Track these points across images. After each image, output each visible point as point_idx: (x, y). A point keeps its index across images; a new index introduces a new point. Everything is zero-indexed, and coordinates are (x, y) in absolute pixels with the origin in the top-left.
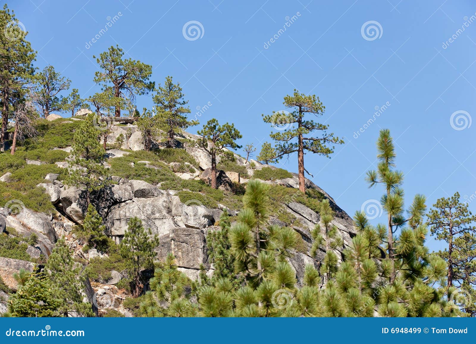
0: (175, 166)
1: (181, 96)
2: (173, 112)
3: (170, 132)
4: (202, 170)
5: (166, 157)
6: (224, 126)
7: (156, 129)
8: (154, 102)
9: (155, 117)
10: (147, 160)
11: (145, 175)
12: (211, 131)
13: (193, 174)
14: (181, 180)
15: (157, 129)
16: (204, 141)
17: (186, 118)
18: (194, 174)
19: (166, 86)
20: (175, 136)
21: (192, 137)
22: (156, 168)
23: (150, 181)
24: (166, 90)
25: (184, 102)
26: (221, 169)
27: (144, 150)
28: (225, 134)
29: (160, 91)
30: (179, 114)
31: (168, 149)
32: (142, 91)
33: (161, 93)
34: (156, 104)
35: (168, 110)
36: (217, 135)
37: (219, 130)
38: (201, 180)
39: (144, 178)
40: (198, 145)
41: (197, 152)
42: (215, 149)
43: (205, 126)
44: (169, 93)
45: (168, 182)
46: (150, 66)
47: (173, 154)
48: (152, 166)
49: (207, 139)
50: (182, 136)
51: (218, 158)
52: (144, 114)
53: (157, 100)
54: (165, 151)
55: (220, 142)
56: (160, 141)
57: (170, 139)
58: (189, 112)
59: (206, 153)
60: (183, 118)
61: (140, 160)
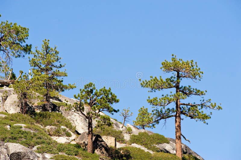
0: (50, 130)
1: (58, 59)
2: (50, 75)
3: (47, 95)
4: (78, 134)
5: (41, 121)
6: (101, 90)
7: (32, 92)
8: (30, 65)
9: (32, 80)
10: (22, 123)
11: (21, 138)
12: (88, 95)
13: (69, 138)
14: (56, 143)
15: (34, 92)
16: (81, 105)
17: (62, 81)
18: (70, 138)
19: (43, 49)
20: (51, 100)
21: (68, 100)
22: (32, 131)
23: (26, 144)
24: (43, 53)
25: (61, 65)
26: (97, 134)
27: (19, 113)
28: (101, 98)
29: (36, 54)
30: (55, 77)
31: (44, 112)
32: (18, 53)
33: (38, 56)
34: (33, 67)
35: (44, 74)
36: (94, 99)
37: (96, 94)
38: (77, 144)
39: (20, 141)
40: (75, 109)
41: (73, 116)
42: (91, 113)
43: (82, 90)
44: (46, 57)
45: (44, 145)
46: (27, 28)
47: (50, 118)
48: (28, 129)
49: (84, 103)
50: (57, 99)
51: (94, 123)
52: (21, 77)
53: (34, 63)
54: (40, 115)
55: (97, 106)
56: (36, 104)
57: (46, 103)
58: (66, 76)
59: (82, 118)
60: (59, 81)
61: (16, 123)
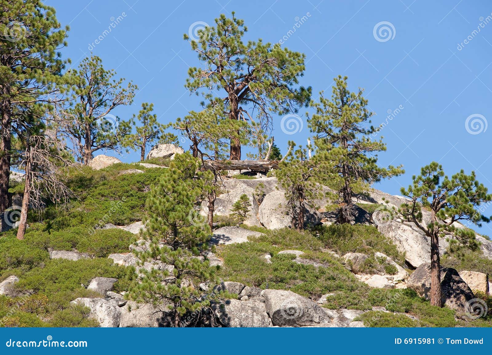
0: (354, 261)
1: (365, 115)
2: (350, 149)
3: (345, 189)
4: (411, 267)
5: (335, 243)
6: (455, 177)
7: (314, 184)
8: (310, 129)
9: (313, 159)
10: (297, 249)
11: (295, 279)
12: (429, 187)
13: (393, 276)
14: (367, 288)
15: (318, 184)
16: (415, 208)
17: (375, 161)
18: (395, 276)
19: (335, 96)
20: (354, 199)
21: (389, 200)
22: (316, 265)
23: (305, 290)
24: (335, 104)
25: (372, 128)
26: (449, 266)
27: (290, 227)
28: (456, 194)
29: (322, 106)
30: (361, 152)
31: (340, 226)
32: (285, 106)
33: (324, 111)
34: (315, 134)
35: (338, 146)
36: (441, 196)
37: (445, 186)
38: (409, 288)
39: (291, 286)
40: (402, 218)
41: (400, 232)
42: (437, 224)
43: (417, 177)
44: (342, 111)
45: (342, 293)
46: (301, 54)
47: (352, 236)
48: (308, 260)
49: (421, 204)
50: (367, 197)
51: (444, 245)
52: (291, 154)
53: (316, 125)
54: (333, 231)
55: (448, 211)
56: (323, 209)
57: (344, 206)
58: (383, 149)
59: (419, 234)
60: (369, 161)
61: (283, 249)
